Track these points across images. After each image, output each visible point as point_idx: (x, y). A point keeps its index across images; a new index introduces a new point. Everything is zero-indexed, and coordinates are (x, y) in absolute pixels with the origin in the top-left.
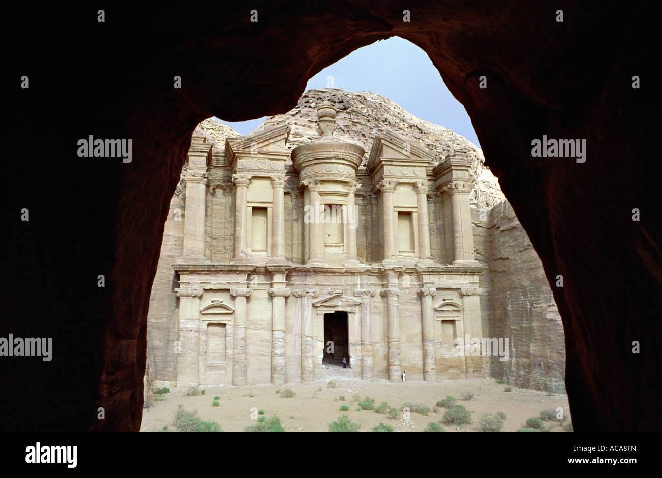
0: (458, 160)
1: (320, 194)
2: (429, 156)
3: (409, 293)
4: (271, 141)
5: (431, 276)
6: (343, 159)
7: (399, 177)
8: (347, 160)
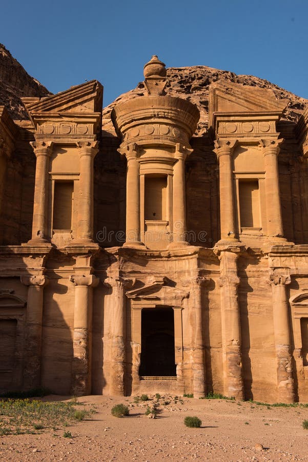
1: (139, 162)
2: (279, 106)
5: (283, 259)
6: (165, 117)
7: (239, 135)
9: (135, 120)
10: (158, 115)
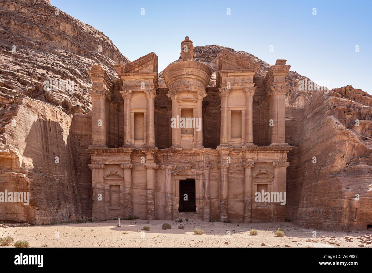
1: (178, 102)
6: (192, 74)
7: (232, 85)
8: (195, 75)
9: (176, 77)
10: (188, 73)
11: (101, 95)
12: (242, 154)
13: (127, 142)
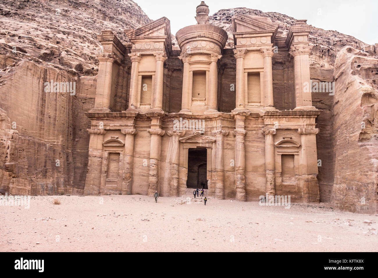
0: (297, 28)
1: (190, 64)
2: (273, 27)
3: (255, 134)
4: (155, 30)
5: (272, 119)
6: (204, 37)
7: (248, 46)
8: (208, 37)
9: (188, 39)
10: (200, 35)
11: (108, 58)
12: (261, 119)
13: (132, 105)
